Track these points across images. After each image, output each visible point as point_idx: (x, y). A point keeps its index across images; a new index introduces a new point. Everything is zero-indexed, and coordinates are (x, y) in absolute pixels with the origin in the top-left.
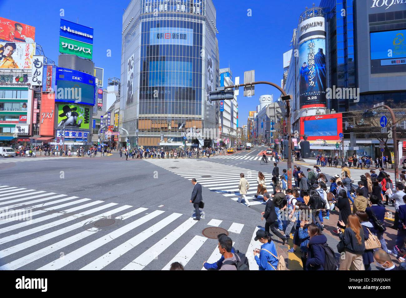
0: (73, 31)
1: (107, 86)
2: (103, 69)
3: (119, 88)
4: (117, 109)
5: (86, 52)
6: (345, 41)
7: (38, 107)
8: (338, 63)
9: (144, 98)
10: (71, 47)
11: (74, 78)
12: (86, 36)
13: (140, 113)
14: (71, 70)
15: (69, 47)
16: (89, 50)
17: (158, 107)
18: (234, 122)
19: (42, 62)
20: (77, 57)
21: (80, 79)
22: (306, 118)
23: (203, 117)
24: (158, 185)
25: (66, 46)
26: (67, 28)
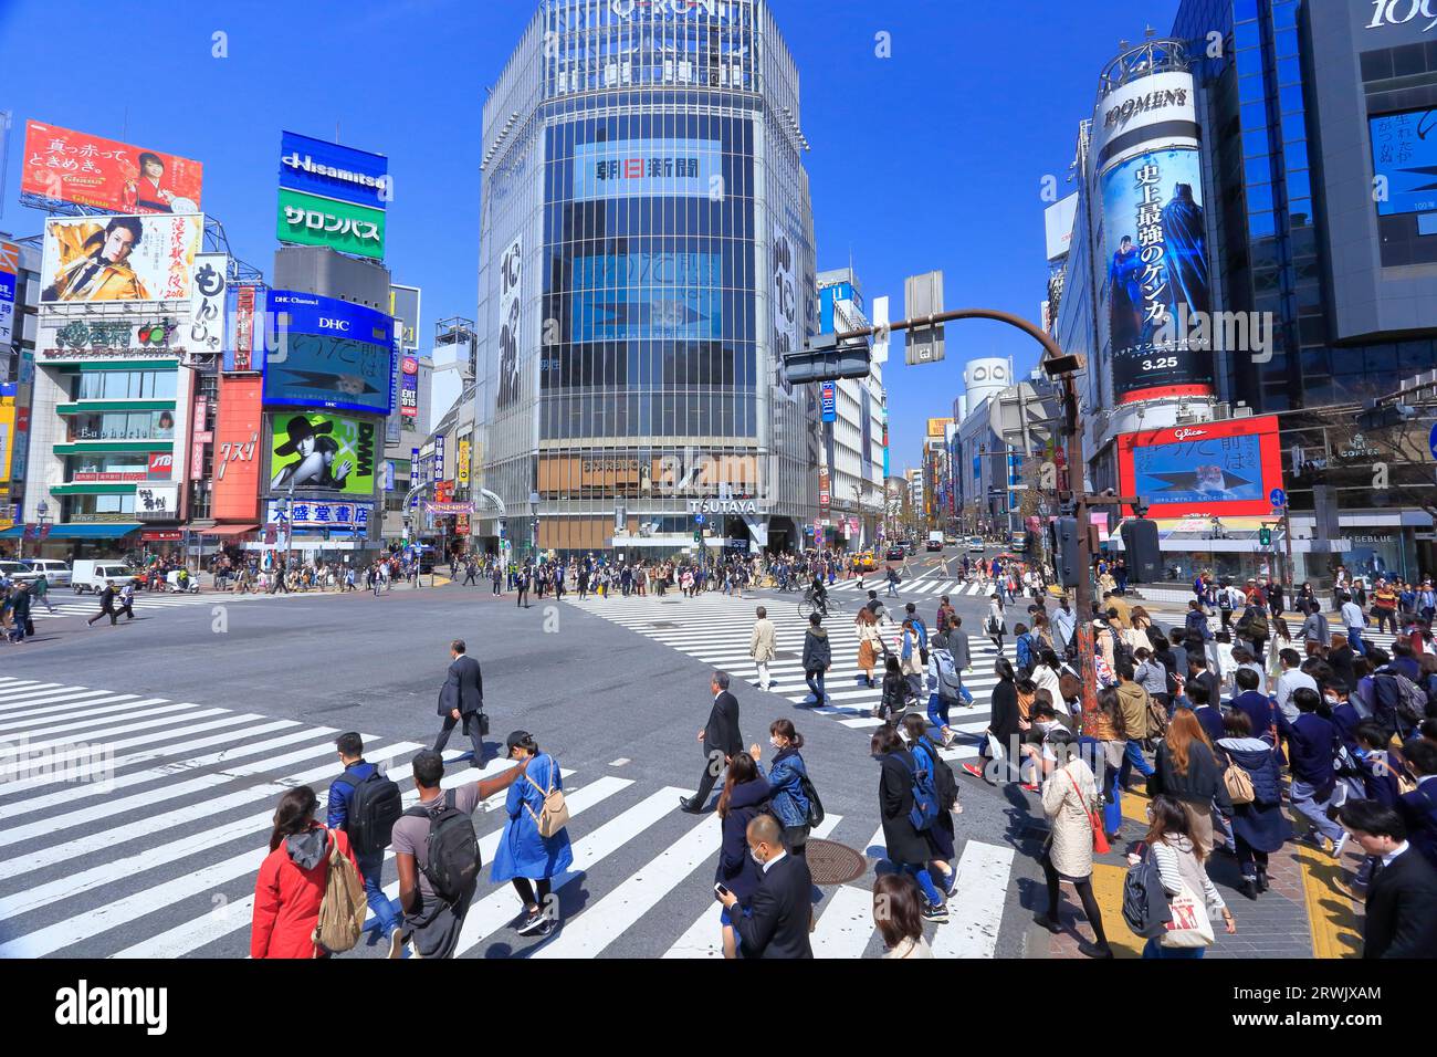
0: (322, 170)
1: (432, 348)
2: (419, 290)
3: (473, 351)
4: (464, 425)
5: (365, 236)
6: (1276, 155)
7: (209, 426)
8: (1251, 233)
9: (555, 385)
10: (315, 220)
11: (325, 323)
12: (362, 182)
13: (543, 436)
14: (313, 298)
15: (309, 223)
16: (375, 229)
17: (604, 412)
18: (873, 459)
19: (224, 276)
20: (334, 253)
21: (344, 325)
22: (1139, 437)
23: (761, 444)
24: (610, 688)
25: (300, 219)
26: (302, 159)
